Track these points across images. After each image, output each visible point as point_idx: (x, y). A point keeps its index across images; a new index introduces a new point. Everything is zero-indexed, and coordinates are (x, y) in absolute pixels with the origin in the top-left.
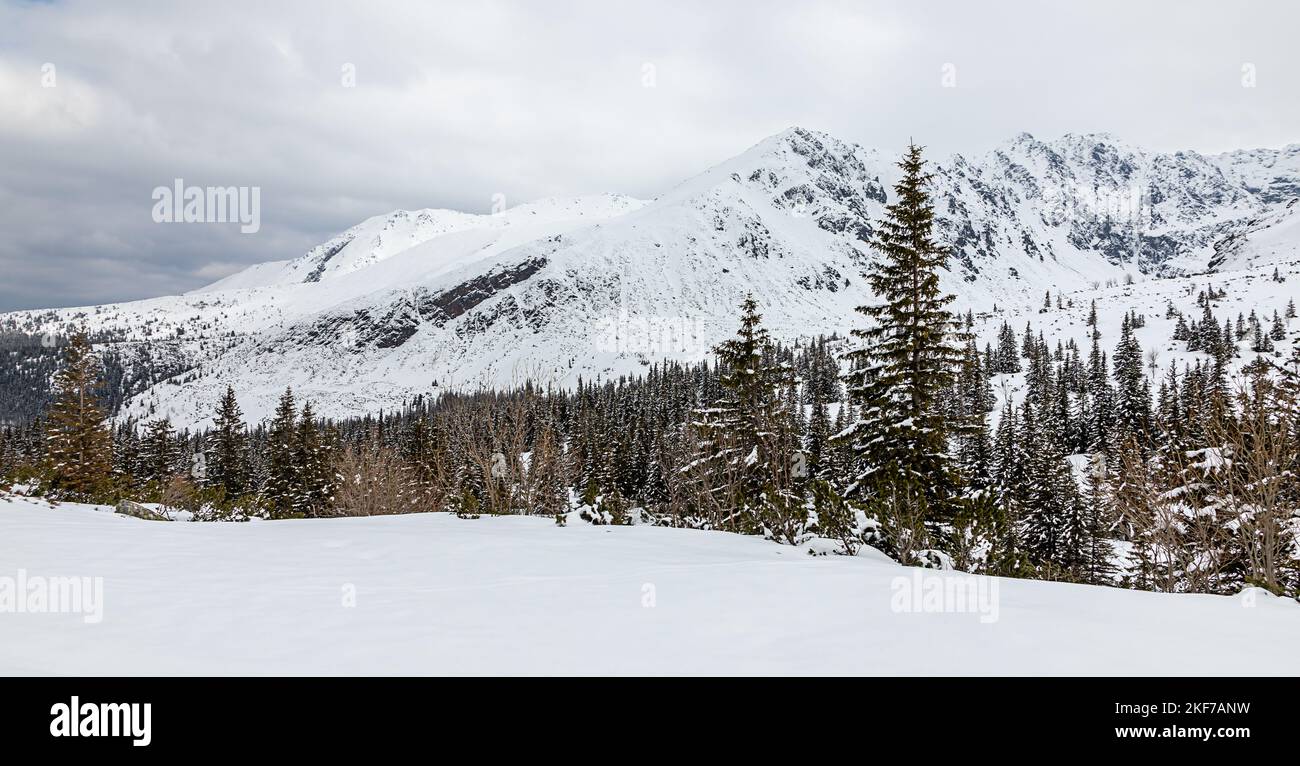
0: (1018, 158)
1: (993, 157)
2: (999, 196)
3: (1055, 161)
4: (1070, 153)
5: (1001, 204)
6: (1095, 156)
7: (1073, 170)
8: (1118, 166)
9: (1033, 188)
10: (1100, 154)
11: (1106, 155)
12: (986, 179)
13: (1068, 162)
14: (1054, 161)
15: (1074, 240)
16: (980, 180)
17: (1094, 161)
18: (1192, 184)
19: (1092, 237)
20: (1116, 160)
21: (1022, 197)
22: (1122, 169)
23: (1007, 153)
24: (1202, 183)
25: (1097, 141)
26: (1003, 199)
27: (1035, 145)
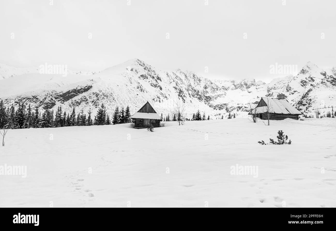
0: (178, 74)
1: (172, 73)
3: (186, 76)
4: (188, 75)
6: (194, 77)
7: (189, 79)
8: (198, 79)
9: (182, 82)
13: (188, 77)
15: (192, 95)
17: (193, 77)
18: (212, 85)
19: (195, 95)
20: (198, 78)
22: (199, 80)
23: (175, 73)
24: (214, 85)
25: (193, 73)
27: (181, 72)
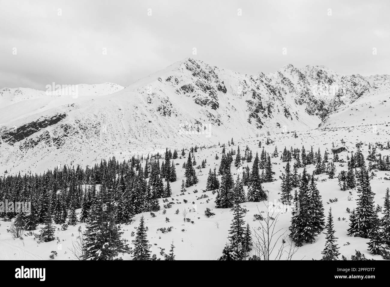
0: (287, 75)
1: (277, 73)
2: (278, 91)
3: (302, 77)
4: (308, 74)
5: (278, 95)
6: (318, 75)
7: (309, 81)
8: (327, 80)
9: (292, 88)
10: (320, 75)
11: (323, 75)
12: (273, 84)
13: (307, 77)
14: (301, 77)
15: (308, 111)
16: (270, 84)
17: (318, 77)
18: (356, 89)
19: (315, 110)
20: (326, 77)
21: (288, 92)
22: (329, 81)
23: (282, 72)
24: (360, 88)
25: (319, 69)
26: (279, 92)
27: (294, 70)
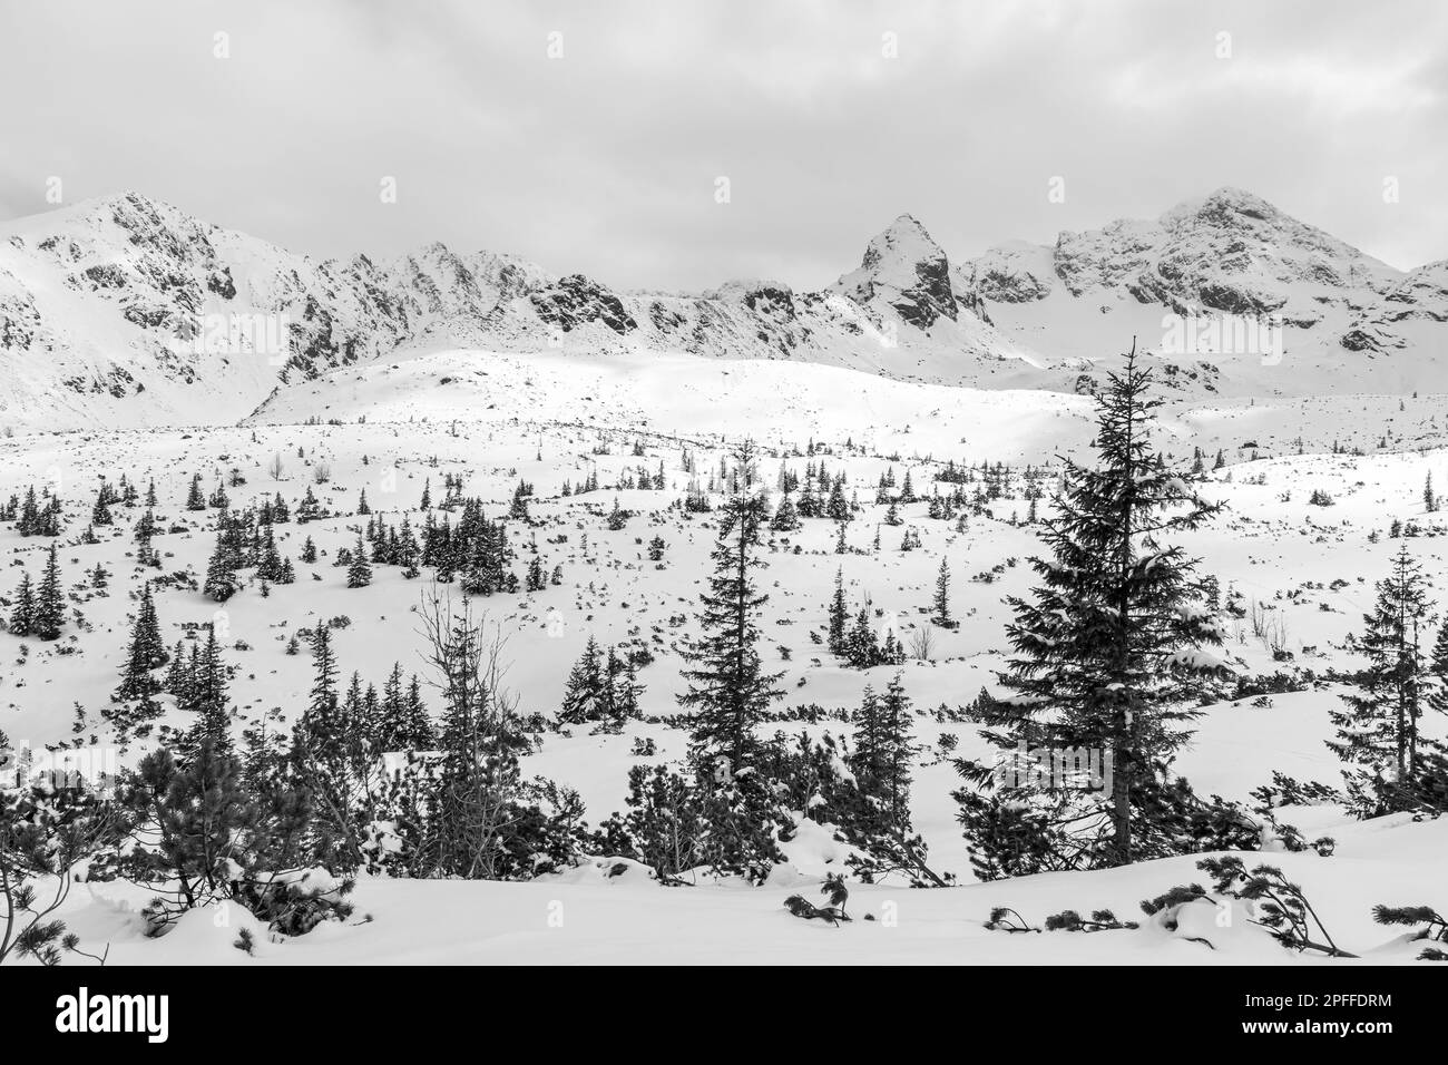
0: (427, 268)
1: (404, 262)
2: (397, 305)
3: (464, 277)
4: (481, 271)
5: (397, 314)
6: (503, 277)
7: (481, 288)
9: (436, 302)
10: (507, 276)
11: (513, 278)
12: (389, 287)
13: (478, 279)
14: (462, 276)
16: (380, 286)
17: (502, 282)
20: (521, 283)
21: (425, 309)
23: (417, 261)
25: (507, 264)
26: (400, 309)
27: (446, 257)
